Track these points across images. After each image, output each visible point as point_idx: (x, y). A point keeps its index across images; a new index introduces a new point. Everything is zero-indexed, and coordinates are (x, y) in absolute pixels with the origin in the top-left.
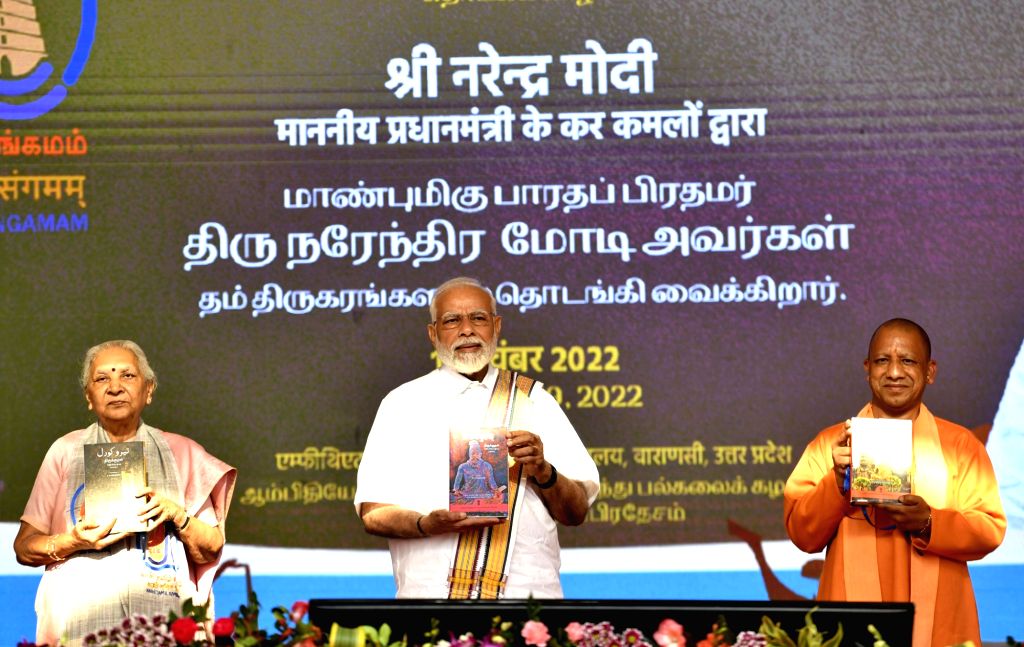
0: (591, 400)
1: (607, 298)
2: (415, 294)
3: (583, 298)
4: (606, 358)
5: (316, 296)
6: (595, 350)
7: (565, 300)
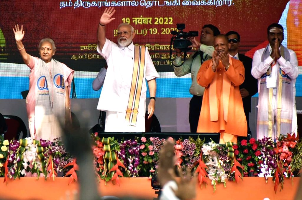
0: (165, 32)
1: (170, 4)
2: (118, 3)
3: (164, 4)
4: (169, 21)
5: (91, 3)
6: (167, 18)
7: (158, 5)
